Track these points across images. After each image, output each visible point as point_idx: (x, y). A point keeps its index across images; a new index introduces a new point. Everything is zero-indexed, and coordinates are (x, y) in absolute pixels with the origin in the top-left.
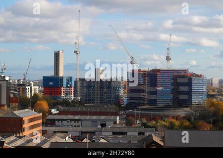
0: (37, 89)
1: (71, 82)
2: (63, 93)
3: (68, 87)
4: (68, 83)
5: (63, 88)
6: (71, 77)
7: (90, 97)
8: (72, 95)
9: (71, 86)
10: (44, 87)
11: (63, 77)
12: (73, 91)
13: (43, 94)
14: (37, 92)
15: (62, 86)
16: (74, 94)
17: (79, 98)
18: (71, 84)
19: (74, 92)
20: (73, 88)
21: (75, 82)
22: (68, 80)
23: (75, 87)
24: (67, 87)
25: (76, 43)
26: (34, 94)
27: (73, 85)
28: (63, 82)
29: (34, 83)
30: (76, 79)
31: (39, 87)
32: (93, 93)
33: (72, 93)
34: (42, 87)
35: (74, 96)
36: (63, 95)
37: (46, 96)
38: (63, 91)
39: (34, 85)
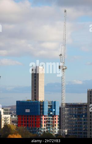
0: (9, 118)
1: (55, 108)
2: (43, 124)
3: (51, 115)
4: (50, 110)
5: (43, 117)
6: (55, 102)
7: (81, 130)
8: (57, 127)
9: (55, 115)
10: (18, 116)
11: (43, 102)
12: (57, 120)
13: (17, 126)
14: (9, 122)
15: (43, 115)
16: (60, 125)
17: (66, 131)
18: (55, 112)
19: (60, 122)
20: (57, 117)
21: (60, 108)
22: (51, 106)
23: (60, 116)
24: (49, 115)
25: (61, 55)
26: (5, 125)
27: (57, 113)
28: (43, 109)
29: (5, 110)
30: (62, 104)
31: (12, 116)
32: (85, 123)
33: (57, 124)
34: (15, 116)
35: (60, 128)
36: (43, 127)
37: (21, 128)
38: (43, 121)
39: (5, 113)
